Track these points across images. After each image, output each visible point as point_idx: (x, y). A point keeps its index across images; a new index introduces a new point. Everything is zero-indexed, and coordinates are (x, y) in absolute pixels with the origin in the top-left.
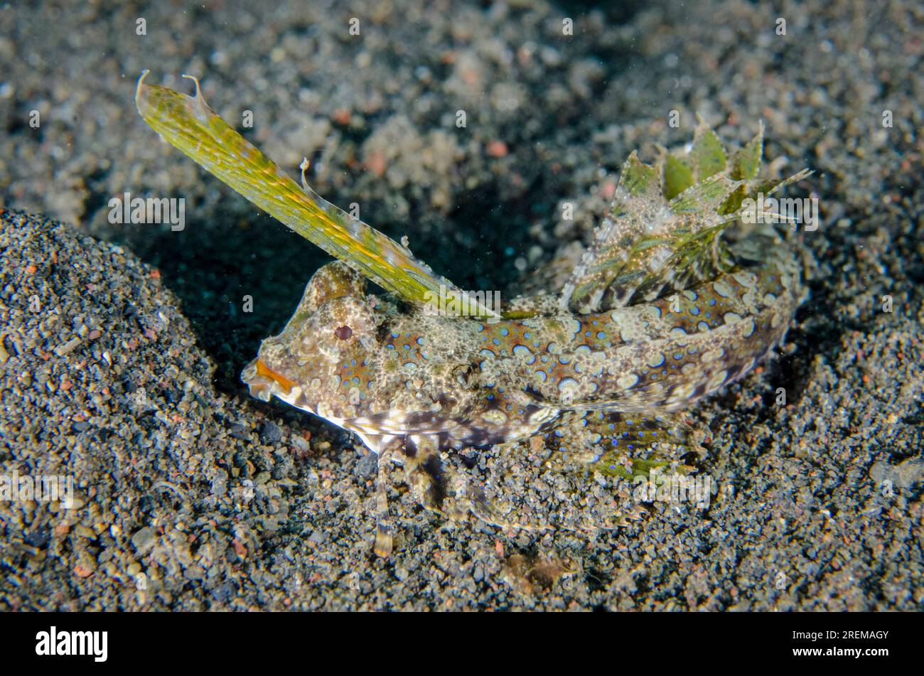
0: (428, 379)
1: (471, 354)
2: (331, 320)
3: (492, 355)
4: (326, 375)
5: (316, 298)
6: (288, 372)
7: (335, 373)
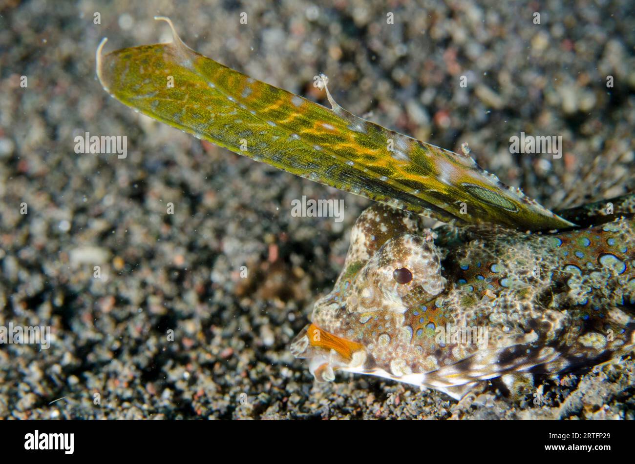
0: (512, 306)
1: (554, 272)
2: (389, 261)
3: (578, 270)
4: (395, 329)
5: (365, 244)
6: (350, 333)
7: (405, 324)
